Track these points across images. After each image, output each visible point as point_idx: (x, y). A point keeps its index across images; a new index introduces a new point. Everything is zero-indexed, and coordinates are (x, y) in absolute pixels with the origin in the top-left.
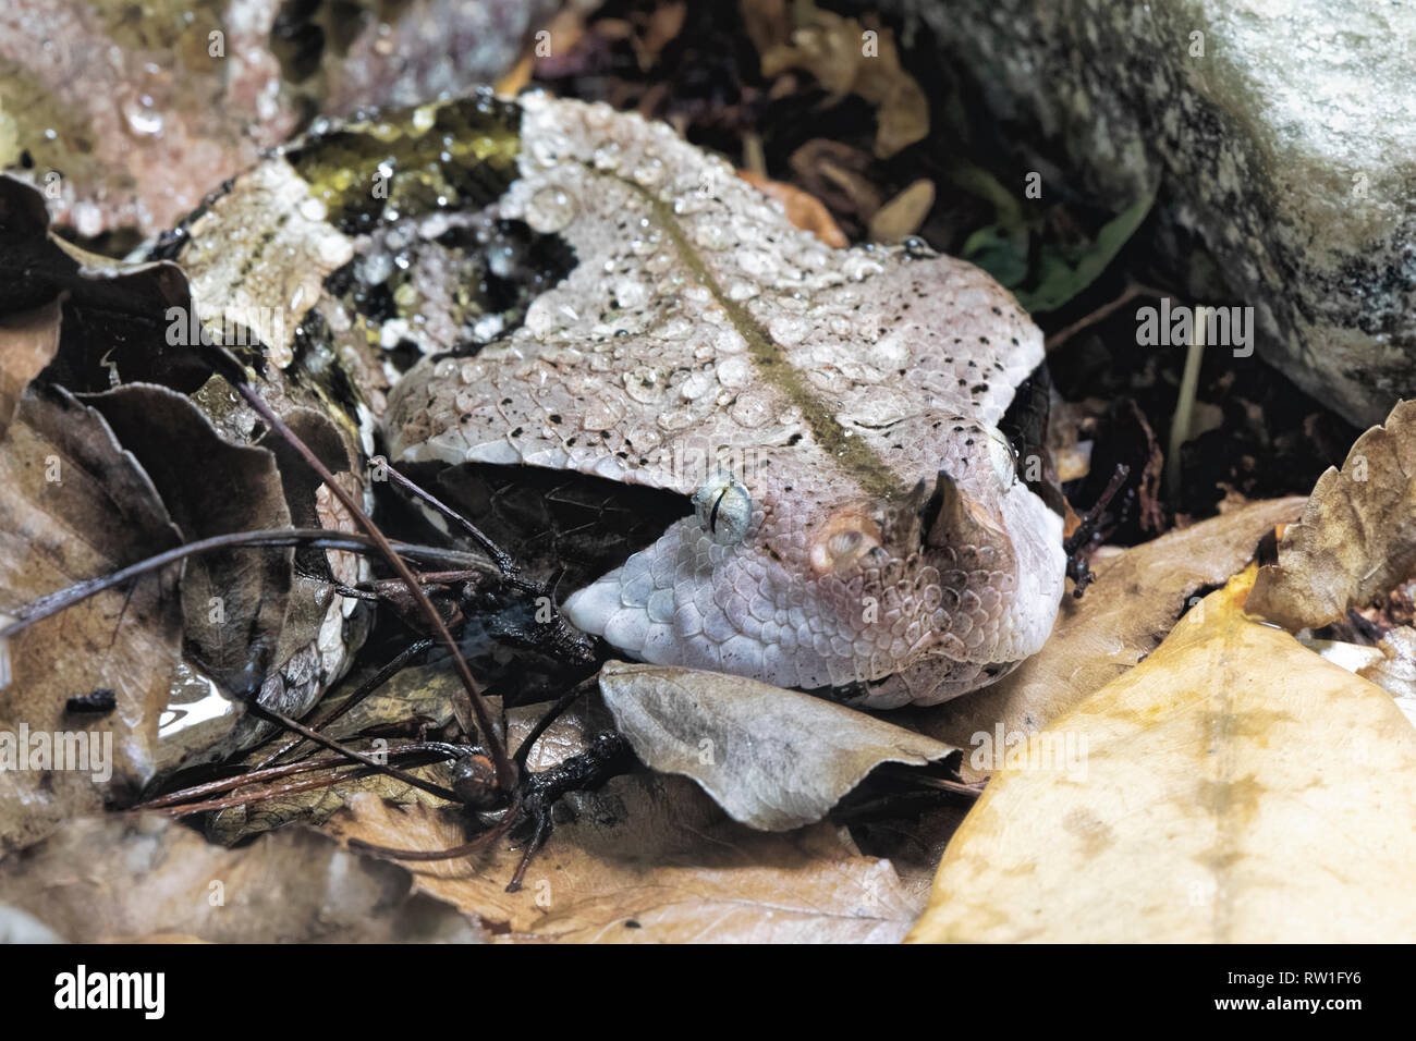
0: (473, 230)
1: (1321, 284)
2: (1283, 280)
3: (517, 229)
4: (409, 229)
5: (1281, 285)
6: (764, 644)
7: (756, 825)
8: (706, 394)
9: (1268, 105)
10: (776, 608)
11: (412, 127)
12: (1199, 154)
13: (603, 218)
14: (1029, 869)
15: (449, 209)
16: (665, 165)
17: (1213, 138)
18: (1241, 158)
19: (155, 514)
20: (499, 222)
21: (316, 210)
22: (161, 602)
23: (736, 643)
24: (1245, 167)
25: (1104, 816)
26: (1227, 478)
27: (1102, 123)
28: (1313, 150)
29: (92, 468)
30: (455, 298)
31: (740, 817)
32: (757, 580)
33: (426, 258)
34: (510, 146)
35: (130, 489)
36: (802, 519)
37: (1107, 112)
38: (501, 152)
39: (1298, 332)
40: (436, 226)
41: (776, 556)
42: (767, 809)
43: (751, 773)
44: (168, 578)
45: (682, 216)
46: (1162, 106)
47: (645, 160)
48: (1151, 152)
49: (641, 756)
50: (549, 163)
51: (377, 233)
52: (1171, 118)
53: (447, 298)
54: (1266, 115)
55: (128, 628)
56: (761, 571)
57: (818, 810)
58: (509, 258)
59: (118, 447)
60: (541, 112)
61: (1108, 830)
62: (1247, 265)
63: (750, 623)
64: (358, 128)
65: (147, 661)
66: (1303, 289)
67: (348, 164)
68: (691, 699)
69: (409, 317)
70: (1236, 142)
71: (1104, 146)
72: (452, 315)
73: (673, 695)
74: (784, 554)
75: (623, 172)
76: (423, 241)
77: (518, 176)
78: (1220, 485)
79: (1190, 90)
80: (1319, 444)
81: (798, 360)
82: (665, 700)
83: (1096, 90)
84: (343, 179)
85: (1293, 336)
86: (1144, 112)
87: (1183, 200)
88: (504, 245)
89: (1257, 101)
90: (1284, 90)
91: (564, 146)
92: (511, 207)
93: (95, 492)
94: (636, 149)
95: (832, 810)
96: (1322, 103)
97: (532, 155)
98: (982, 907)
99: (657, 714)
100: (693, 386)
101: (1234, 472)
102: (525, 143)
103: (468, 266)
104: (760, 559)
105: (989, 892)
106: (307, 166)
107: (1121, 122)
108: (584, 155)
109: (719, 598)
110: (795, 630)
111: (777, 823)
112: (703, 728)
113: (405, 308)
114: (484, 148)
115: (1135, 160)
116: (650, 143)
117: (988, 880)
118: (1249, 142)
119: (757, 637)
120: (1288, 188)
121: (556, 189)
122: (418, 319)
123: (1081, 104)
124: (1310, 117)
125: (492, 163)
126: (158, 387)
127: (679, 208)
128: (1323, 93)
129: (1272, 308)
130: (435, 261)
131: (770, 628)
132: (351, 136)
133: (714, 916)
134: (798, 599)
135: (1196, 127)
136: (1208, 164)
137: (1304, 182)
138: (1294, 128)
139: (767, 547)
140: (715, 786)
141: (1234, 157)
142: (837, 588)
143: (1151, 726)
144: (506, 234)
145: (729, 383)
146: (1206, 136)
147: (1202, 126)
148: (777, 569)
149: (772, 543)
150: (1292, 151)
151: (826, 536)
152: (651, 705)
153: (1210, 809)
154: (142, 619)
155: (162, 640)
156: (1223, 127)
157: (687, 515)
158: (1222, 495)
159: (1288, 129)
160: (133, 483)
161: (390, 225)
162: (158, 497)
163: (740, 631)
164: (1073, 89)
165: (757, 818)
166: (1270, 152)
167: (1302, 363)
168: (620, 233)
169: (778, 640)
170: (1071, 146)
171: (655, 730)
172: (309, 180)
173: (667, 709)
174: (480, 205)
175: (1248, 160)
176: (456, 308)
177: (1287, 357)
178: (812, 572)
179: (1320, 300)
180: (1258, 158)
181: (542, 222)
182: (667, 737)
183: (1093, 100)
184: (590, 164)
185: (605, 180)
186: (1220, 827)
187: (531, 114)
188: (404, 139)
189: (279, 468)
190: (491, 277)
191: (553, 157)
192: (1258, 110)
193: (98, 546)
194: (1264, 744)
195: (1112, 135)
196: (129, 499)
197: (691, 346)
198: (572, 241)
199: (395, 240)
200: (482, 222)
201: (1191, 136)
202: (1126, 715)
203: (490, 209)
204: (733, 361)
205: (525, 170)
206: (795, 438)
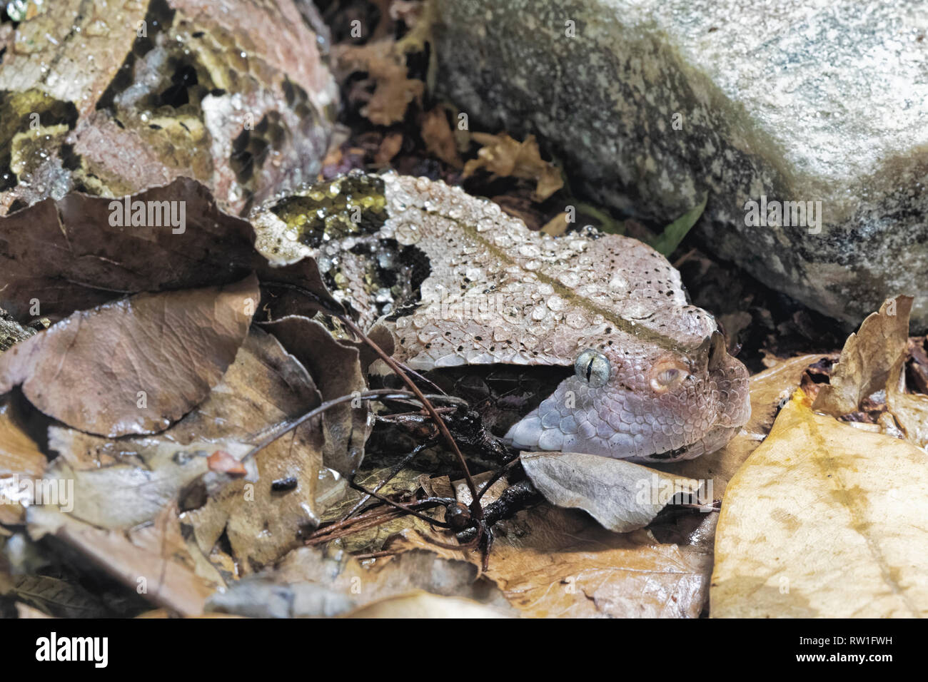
0: (368, 245)
1: (818, 241)
2: (791, 241)
3: (391, 244)
4: (336, 244)
5: (790, 245)
6: (633, 435)
7: (616, 530)
8: (546, 316)
9: (788, 151)
10: (636, 416)
11: (330, 193)
12: (736, 182)
13: (437, 237)
14: (762, 539)
15: (355, 234)
16: (465, 208)
17: (747, 172)
18: (768, 181)
19: (308, 386)
20: (381, 241)
21: (292, 236)
22: (312, 432)
23: (616, 437)
24: (771, 185)
25: (790, 512)
26: (762, 347)
27: (665, 174)
28: (814, 172)
29: (275, 366)
30: (365, 281)
31: (608, 527)
32: (621, 403)
33: (346, 260)
34: (381, 201)
35: (293, 374)
36: (639, 368)
37: (668, 167)
38: (376, 204)
39: (798, 268)
40: (349, 243)
41: (629, 389)
42: (620, 521)
43: (610, 503)
44: (315, 419)
45: (481, 232)
46: (709, 160)
47: (453, 206)
48: (700, 185)
49: (550, 499)
50: (403, 209)
51: (321, 247)
52: (716, 166)
53: (361, 280)
54: (787, 156)
55: (296, 447)
56: (623, 398)
57: (647, 520)
58: (389, 259)
59: (285, 353)
60: (393, 183)
61: (795, 518)
62: (766, 236)
63: (623, 426)
64: (303, 194)
65: (308, 463)
66: (806, 245)
67: (302, 212)
68: (571, 469)
69: (344, 289)
70: (765, 173)
71: (666, 184)
72: (365, 289)
73: (560, 467)
74: (634, 387)
75: (442, 213)
76: (343, 251)
77: (387, 217)
78: (761, 350)
79: (732, 148)
80: (802, 327)
81: (582, 293)
82: (557, 469)
83: (660, 156)
84: (302, 219)
85: (794, 272)
86: (696, 165)
87: (721, 208)
88: (385, 252)
89: (781, 149)
90: (795, 143)
91: (409, 200)
92: (386, 233)
93: (275, 377)
94: (447, 200)
95: (654, 519)
96: (816, 148)
97: (393, 205)
98: (746, 559)
99: (555, 478)
100: (538, 313)
101: (765, 344)
102: (388, 199)
103: (368, 264)
104: (621, 392)
105: (746, 552)
106: (283, 213)
107: (677, 172)
108: (420, 205)
109: (602, 416)
110: (650, 425)
111: (625, 528)
112: (580, 482)
113: (341, 284)
114: (368, 202)
115: (688, 190)
116: (454, 197)
117: (743, 546)
118: (774, 171)
119: (628, 432)
120: (801, 193)
121: (409, 223)
122: (348, 290)
123: (650, 164)
124: (811, 155)
125: (373, 210)
126: (303, 317)
127: (479, 229)
128: (815, 142)
129: (781, 257)
130: (351, 261)
131: (635, 427)
132: (301, 198)
133: (604, 576)
134: (649, 408)
135: (734, 168)
136: (743, 187)
137: (809, 190)
138: (804, 161)
139: (622, 385)
140: (595, 512)
141: (762, 181)
142: (672, 399)
143: (790, 468)
144: (385, 247)
145: (557, 309)
146: (742, 172)
147: (739, 167)
148: (631, 394)
149: (625, 382)
150: (803, 174)
151: (656, 374)
152: (550, 472)
153: (842, 503)
154: (302, 442)
155: (313, 452)
156: (755, 166)
157: (570, 376)
158: (763, 355)
159: (800, 162)
160: (296, 371)
161: (326, 243)
162: (309, 377)
163: (617, 431)
164: (645, 157)
165: (617, 527)
166: (791, 174)
167: (800, 285)
168: (451, 244)
169: (641, 432)
170: (642, 187)
171: (554, 485)
172: (285, 221)
173: (558, 474)
174: (370, 232)
175: (773, 181)
176: (366, 286)
177: (789, 283)
178: (654, 393)
179: (817, 249)
180: (781, 179)
181: (405, 240)
182: (562, 489)
183: (658, 162)
184: (424, 209)
185: (434, 217)
186: (852, 511)
187: (389, 184)
188: (327, 199)
189: (360, 359)
190: (379, 269)
191: (404, 206)
192: (781, 154)
193: (278, 405)
194: (856, 470)
195: (672, 179)
196: (294, 380)
197: (527, 294)
198: (423, 249)
199: (330, 251)
200: (372, 241)
201: (730, 173)
202: (774, 464)
203: (376, 234)
204: (553, 298)
205: (390, 213)
206: (608, 330)
